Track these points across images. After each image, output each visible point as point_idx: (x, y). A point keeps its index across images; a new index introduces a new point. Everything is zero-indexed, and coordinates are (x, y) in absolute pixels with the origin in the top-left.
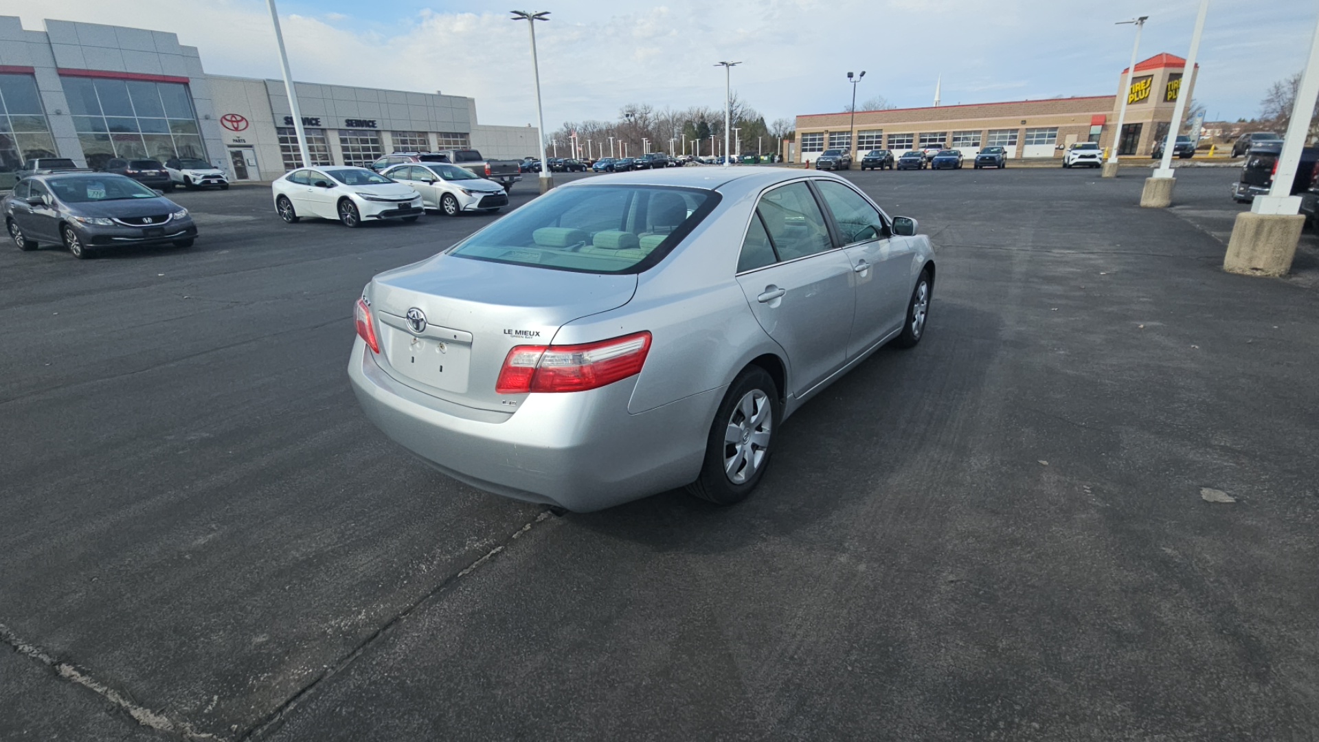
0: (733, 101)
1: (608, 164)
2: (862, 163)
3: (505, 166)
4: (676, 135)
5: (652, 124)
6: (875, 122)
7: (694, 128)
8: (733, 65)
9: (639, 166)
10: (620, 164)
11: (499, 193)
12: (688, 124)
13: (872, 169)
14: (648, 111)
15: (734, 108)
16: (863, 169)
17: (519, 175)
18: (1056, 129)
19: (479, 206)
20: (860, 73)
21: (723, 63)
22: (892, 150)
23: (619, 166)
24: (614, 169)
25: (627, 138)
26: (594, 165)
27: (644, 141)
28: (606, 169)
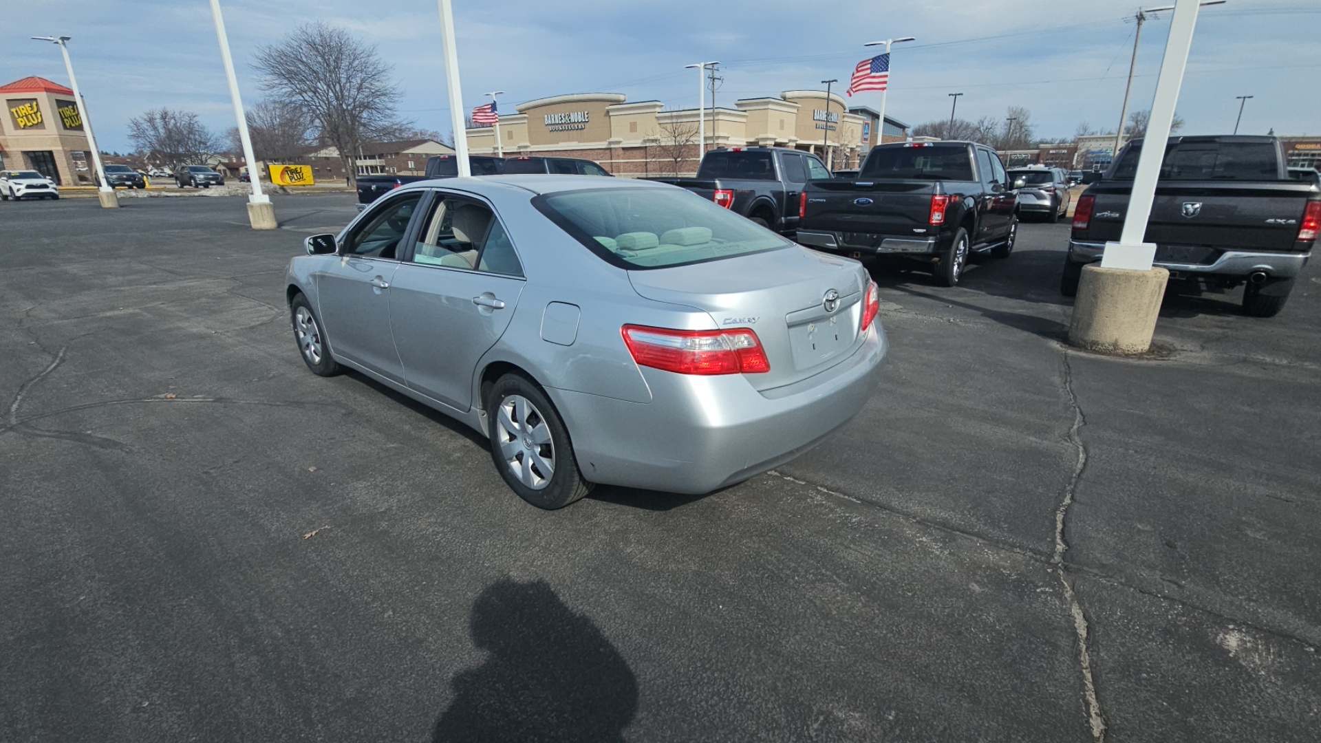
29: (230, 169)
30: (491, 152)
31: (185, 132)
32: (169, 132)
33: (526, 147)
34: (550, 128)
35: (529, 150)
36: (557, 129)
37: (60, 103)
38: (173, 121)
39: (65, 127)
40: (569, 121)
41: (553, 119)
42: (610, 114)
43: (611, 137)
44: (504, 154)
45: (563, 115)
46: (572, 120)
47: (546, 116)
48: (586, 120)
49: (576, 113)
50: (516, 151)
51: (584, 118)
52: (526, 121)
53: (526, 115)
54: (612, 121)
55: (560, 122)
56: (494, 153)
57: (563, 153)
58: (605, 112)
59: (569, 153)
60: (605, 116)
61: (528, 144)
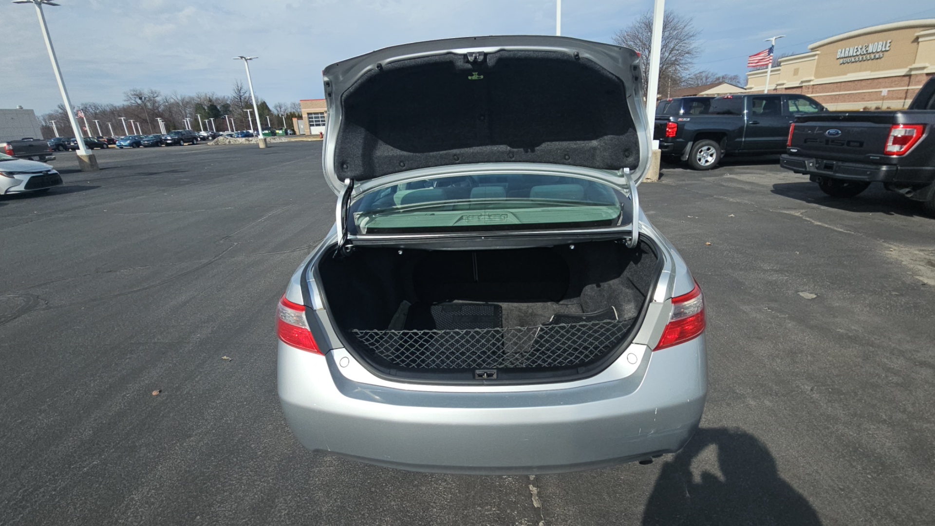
0: (239, 88)
1: (134, 140)
3: (31, 146)
4: (188, 115)
5: (162, 107)
7: (205, 109)
9: (170, 142)
10: (148, 141)
11: (49, 173)
12: (199, 107)
14: (156, 95)
15: (242, 94)
17: (51, 155)
19: (26, 187)
21: (242, 57)
23: (146, 142)
24: (141, 145)
25: (137, 118)
26: (117, 142)
27: (159, 120)
28: (131, 145)
30: (774, 88)
33: (809, 81)
34: (841, 61)
35: (812, 83)
36: (846, 61)
40: (865, 52)
41: (847, 52)
42: (920, 40)
43: (914, 63)
44: (786, 89)
45: (860, 47)
46: (870, 50)
47: (840, 50)
48: (887, 49)
49: (876, 43)
50: (798, 85)
51: (885, 47)
52: (816, 57)
53: (818, 52)
54: (919, 48)
55: (855, 54)
56: (775, 89)
57: (850, 84)
58: (915, 37)
59: (856, 83)
60: (913, 42)
61: (813, 78)
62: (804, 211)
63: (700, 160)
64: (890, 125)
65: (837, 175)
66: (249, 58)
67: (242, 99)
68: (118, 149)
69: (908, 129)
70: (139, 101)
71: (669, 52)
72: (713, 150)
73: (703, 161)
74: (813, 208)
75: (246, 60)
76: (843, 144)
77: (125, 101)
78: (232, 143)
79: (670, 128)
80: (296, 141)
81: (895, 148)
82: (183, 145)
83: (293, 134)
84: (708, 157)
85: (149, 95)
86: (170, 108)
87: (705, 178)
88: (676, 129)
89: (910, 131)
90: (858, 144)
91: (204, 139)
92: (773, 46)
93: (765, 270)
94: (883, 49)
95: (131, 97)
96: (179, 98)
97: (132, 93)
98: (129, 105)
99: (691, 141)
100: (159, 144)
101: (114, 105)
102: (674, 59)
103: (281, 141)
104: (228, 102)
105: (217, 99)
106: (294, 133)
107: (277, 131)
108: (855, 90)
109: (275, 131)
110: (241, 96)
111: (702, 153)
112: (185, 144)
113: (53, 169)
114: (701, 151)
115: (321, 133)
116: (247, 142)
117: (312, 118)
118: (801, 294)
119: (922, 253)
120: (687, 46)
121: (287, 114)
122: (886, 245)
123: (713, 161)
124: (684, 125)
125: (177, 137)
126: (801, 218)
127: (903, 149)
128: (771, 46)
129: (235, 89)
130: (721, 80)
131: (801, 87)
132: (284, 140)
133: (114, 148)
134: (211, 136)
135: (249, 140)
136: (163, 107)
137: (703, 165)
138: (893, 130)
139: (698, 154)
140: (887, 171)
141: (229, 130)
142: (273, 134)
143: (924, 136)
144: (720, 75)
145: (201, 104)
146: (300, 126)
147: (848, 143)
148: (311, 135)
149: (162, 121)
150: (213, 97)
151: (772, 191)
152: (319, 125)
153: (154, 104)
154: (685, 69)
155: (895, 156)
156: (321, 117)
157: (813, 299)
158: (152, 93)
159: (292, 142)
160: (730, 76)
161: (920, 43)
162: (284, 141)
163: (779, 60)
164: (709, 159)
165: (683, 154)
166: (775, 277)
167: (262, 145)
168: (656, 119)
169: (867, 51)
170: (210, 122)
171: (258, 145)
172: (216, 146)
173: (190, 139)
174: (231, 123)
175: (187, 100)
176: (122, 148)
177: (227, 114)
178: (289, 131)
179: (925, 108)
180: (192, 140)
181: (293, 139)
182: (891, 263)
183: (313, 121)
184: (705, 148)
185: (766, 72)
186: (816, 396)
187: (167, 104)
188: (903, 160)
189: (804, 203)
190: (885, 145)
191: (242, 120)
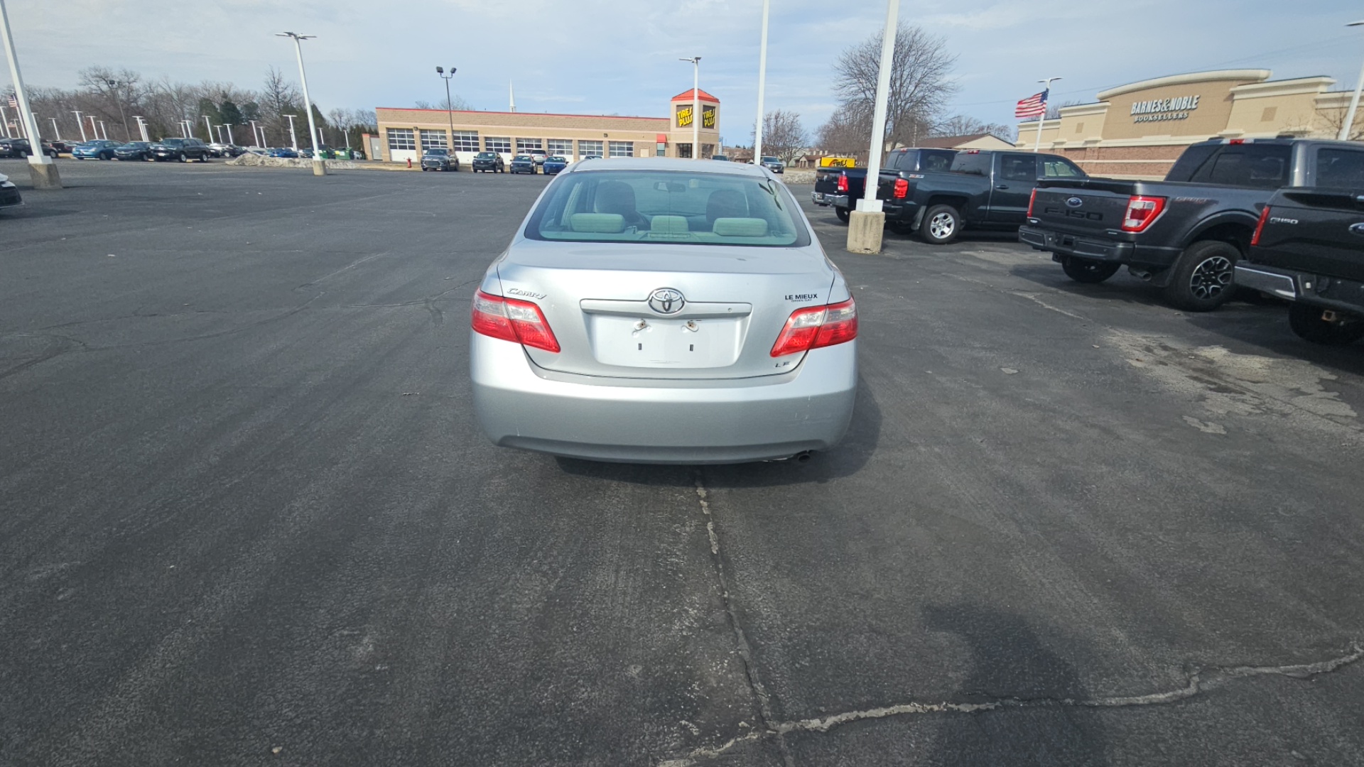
0: (276, 80)
1: (102, 148)
2: (474, 165)
4: (187, 116)
5: (143, 98)
6: (469, 122)
7: (216, 109)
8: (304, 38)
9: (162, 154)
10: (125, 151)
12: (205, 104)
13: (483, 172)
14: (132, 79)
15: (280, 90)
16: (475, 171)
18: (631, 143)
20: (450, 69)
21: (290, 34)
22: (500, 154)
23: (123, 153)
24: (114, 156)
25: (100, 112)
26: (74, 150)
27: (138, 120)
28: (98, 155)
29: (809, 161)
30: (1050, 147)
31: (787, 130)
32: (777, 129)
33: (1096, 142)
34: (1136, 118)
35: (1098, 145)
37: (706, 108)
38: (782, 120)
39: (704, 126)
40: (1166, 109)
41: (1144, 107)
42: (1236, 97)
43: (1225, 128)
44: (1066, 149)
45: (1161, 101)
46: (1172, 107)
47: (1136, 104)
48: (1194, 106)
49: (1181, 98)
50: (1080, 146)
51: (1191, 104)
52: (1106, 110)
53: (1107, 104)
54: (1234, 107)
55: (1153, 111)
56: (1053, 149)
57: (1145, 150)
58: (1228, 94)
59: (1153, 149)
60: (1225, 100)
61: (1099, 138)
62: (1039, 294)
63: (934, 230)
64: (1129, 196)
65: (1075, 252)
66: (301, 35)
67: (280, 97)
68: (74, 160)
69: (1147, 202)
70: (105, 87)
71: (914, 85)
72: (950, 219)
73: (938, 232)
74: (1051, 292)
75: (297, 38)
76: (1083, 216)
77: (80, 85)
78: (267, 164)
79: (899, 186)
80: (369, 170)
81: (1131, 223)
82: (185, 162)
83: (361, 158)
84: (944, 228)
85: (120, 78)
86: (156, 101)
87: (937, 254)
88: (906, 188)
89: (1148, 204)
90: (1097, 216)
91: (217, 155)
92: (1047, 90)
93: (974, 348)
94: (1189, 107)
95: (91, 79)
96: (173, 88)
97: (94, 73)
98: (87, 92)
99: (924, 205)
100: (145, 157)
101: (61, 91)
102: (921, 94)
103: (345, 167)
104: (255, 101)
105: (236, 95)
106: (364, 157)
107: (337, 152)
108: (1150, 159)
109: (333, 152)
110: (278, 93)
111: (937, 222)
112: (188, 160)
113: (8, 180)
114: (936, 219)
115: (409, 160)
116: (291, 165)
117: (394, 136)
118: (1003, 369)
119: (1144, 340)
120: (938, 78)
121: (351, 128)
122: (1112, 331)
123: (950, 233)
124: (916, 184)
125: (175, 149)
126: (1033, 301)
127: (1141, 225)
128: (1044, 90)
129: (269, 81)
130: (985, 131)
131: (1085, 149)
132: (351, 165)
133: (68, 158)
134: (229, 151)
135: (294, 162)
136: (145, 99)
137: (937, 237)
138: (1132, 202)
139: (933, 222)
140: (1123, 249)
141: (256, 145)
142: (330, 155)
143: (1165, 211)
144: (985, 123)
145: (208, 100)
146: (374, 146)
147: (1088, 215)
148: (391, 162)
149: (143, 122)
150: (229, 91)
151: (1011, 272)
152: (404, 148)
153: (129, 93)
154: (935, 111)
155: (1132, 233)
156: (409, 136)
157: (1013, 374)
158: (126, 74)
159: (364, 170)
160: (997, 127)
161: (1235, 102)
162: (350, 167)
163: (1059, 110)
164: (946, 230)
165: (914, 221)
166: (983, 353)
167: (318, 171)
168: (880, 173)
169: (1168, 107)
170: (224, 130)
171: (312, 169)
172: (240, 167)
173: (197, 152)
174: (259, 135)
175: (185, 91)
176: (82, 159)
177: (254, 120)
178: (356, 154)
179: (1190, 180)
180: (200, 154)
181: (365, 166)
182: (1108, 347)
183: (394, 141)
184: (941, 216)
185: (1037, 125)
186: (984, 445)
187: (151, 94)
188: (1141, 238)
189: (1043, 286)
190: (1123, 219)
191: (280, 130)
